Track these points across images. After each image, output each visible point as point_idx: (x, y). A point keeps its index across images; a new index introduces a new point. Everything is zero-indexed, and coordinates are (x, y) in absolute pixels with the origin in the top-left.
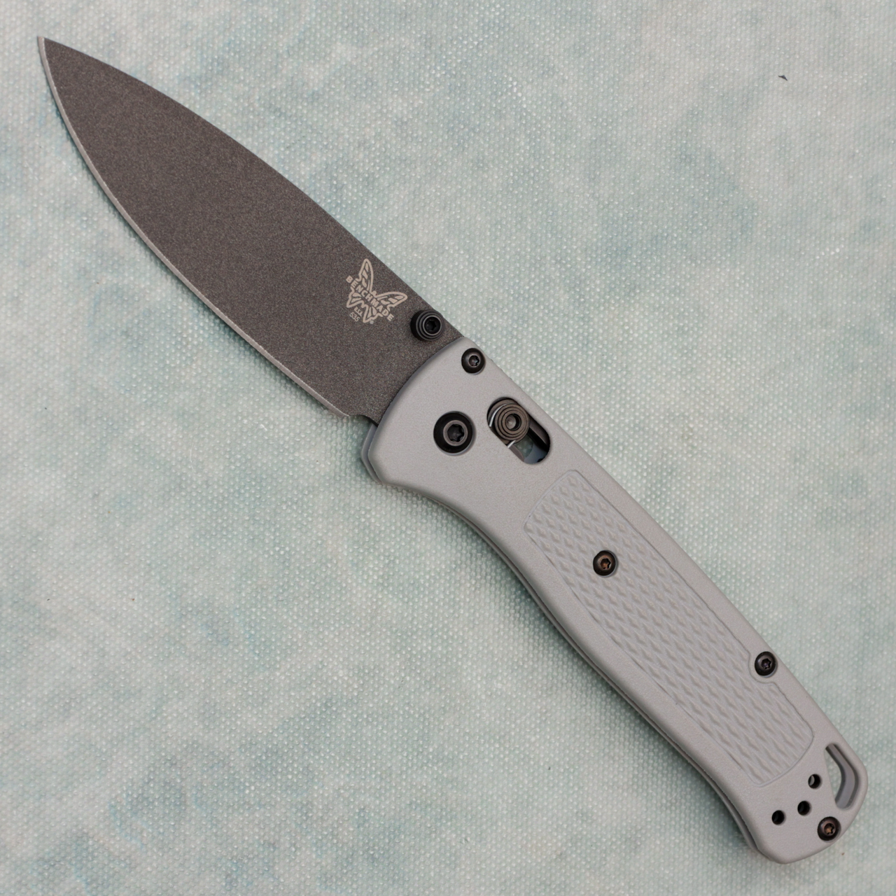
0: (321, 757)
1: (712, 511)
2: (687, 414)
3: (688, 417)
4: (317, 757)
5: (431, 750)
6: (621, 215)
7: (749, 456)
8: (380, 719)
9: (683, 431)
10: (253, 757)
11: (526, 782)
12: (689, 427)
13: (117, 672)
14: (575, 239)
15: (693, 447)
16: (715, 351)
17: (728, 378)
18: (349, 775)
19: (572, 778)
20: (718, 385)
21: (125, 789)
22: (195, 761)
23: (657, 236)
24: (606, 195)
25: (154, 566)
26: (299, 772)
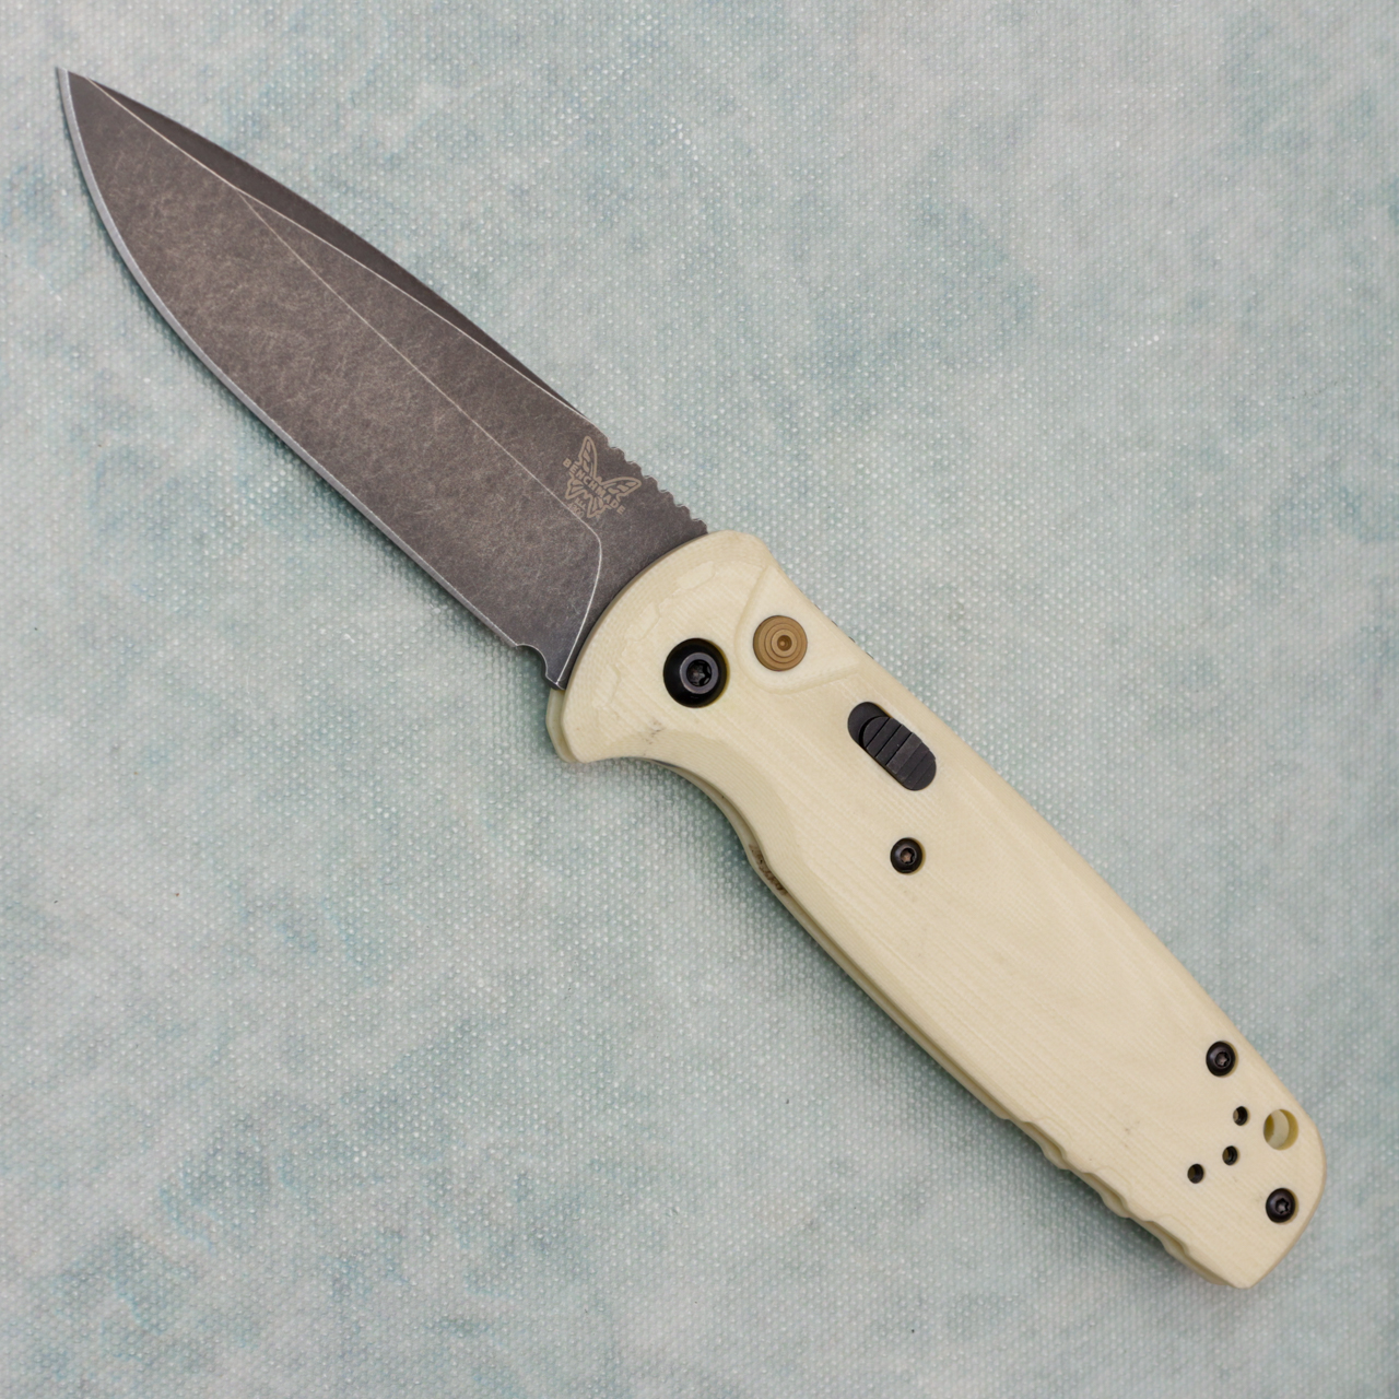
0: (459, 1104)
1: (999, 721)
2: (954, 584)
3: (956, 589)
4: (454, 1105)
5: (616, 1085)
6: (843, 305)
7: (1047, 640)
8: (541, 1045)
9: (950, 608)
10: (363, 1109)
11: (756, 1123)
12: (958, 603)
13: (160, 999)
14: (779, 344)
15: (965, 630)
16: (988, 493)
17: (1011, 530)
18: (500, 1128)
19: (820, 1113)
20: (996, 540)
21: (181, 1165)
22: (279, 1119)
23: (896, 333)
24: (821, 279)
25: (203, 844)
26: (429, 1127)
